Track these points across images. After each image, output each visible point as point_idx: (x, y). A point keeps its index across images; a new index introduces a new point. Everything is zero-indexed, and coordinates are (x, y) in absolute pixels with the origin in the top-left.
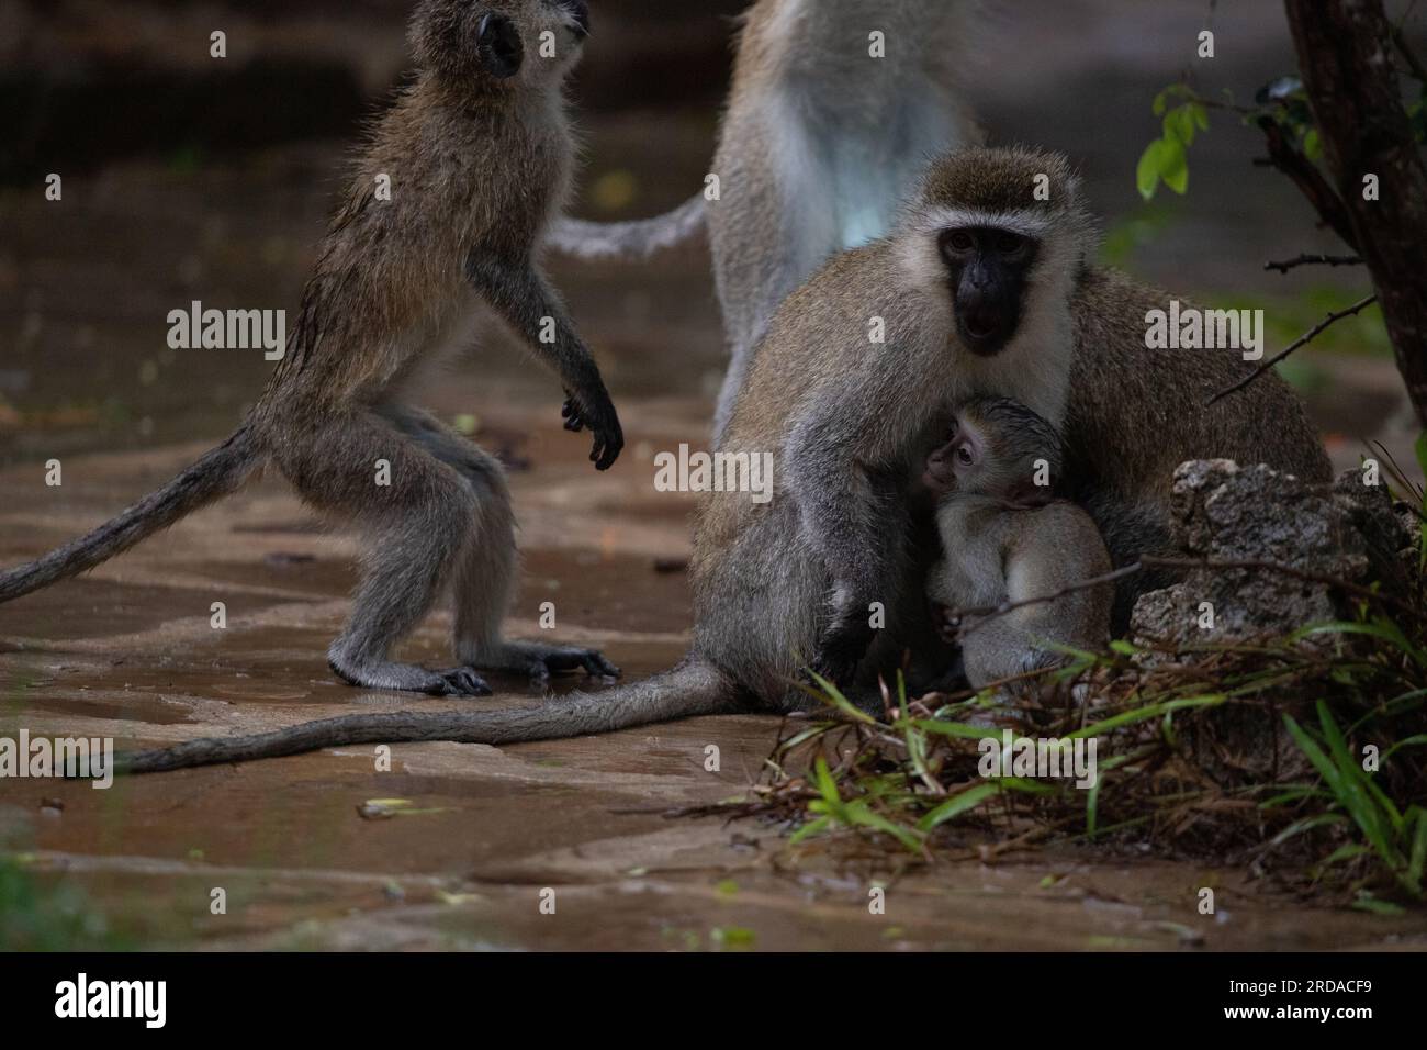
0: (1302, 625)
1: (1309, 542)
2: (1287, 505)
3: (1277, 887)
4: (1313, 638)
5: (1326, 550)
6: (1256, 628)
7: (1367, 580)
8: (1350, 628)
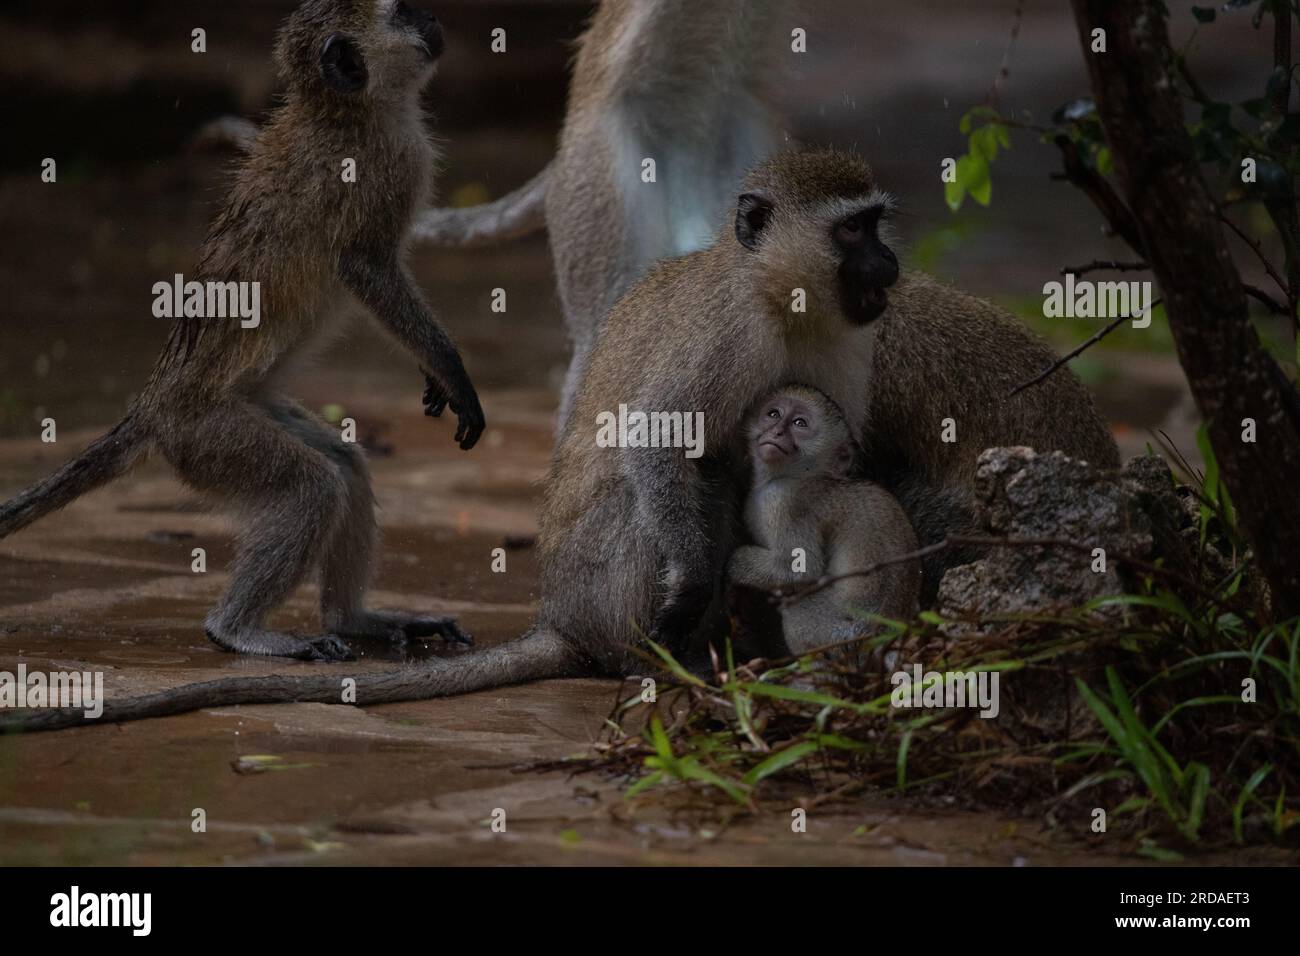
0: (1093, 597)
1: (1100, 522)
2: (1080, 488)
4: (1104, 609)
5: (1115, 529)
6: (1052, 600)
7: (1152, 557)
8: (1136, 600)
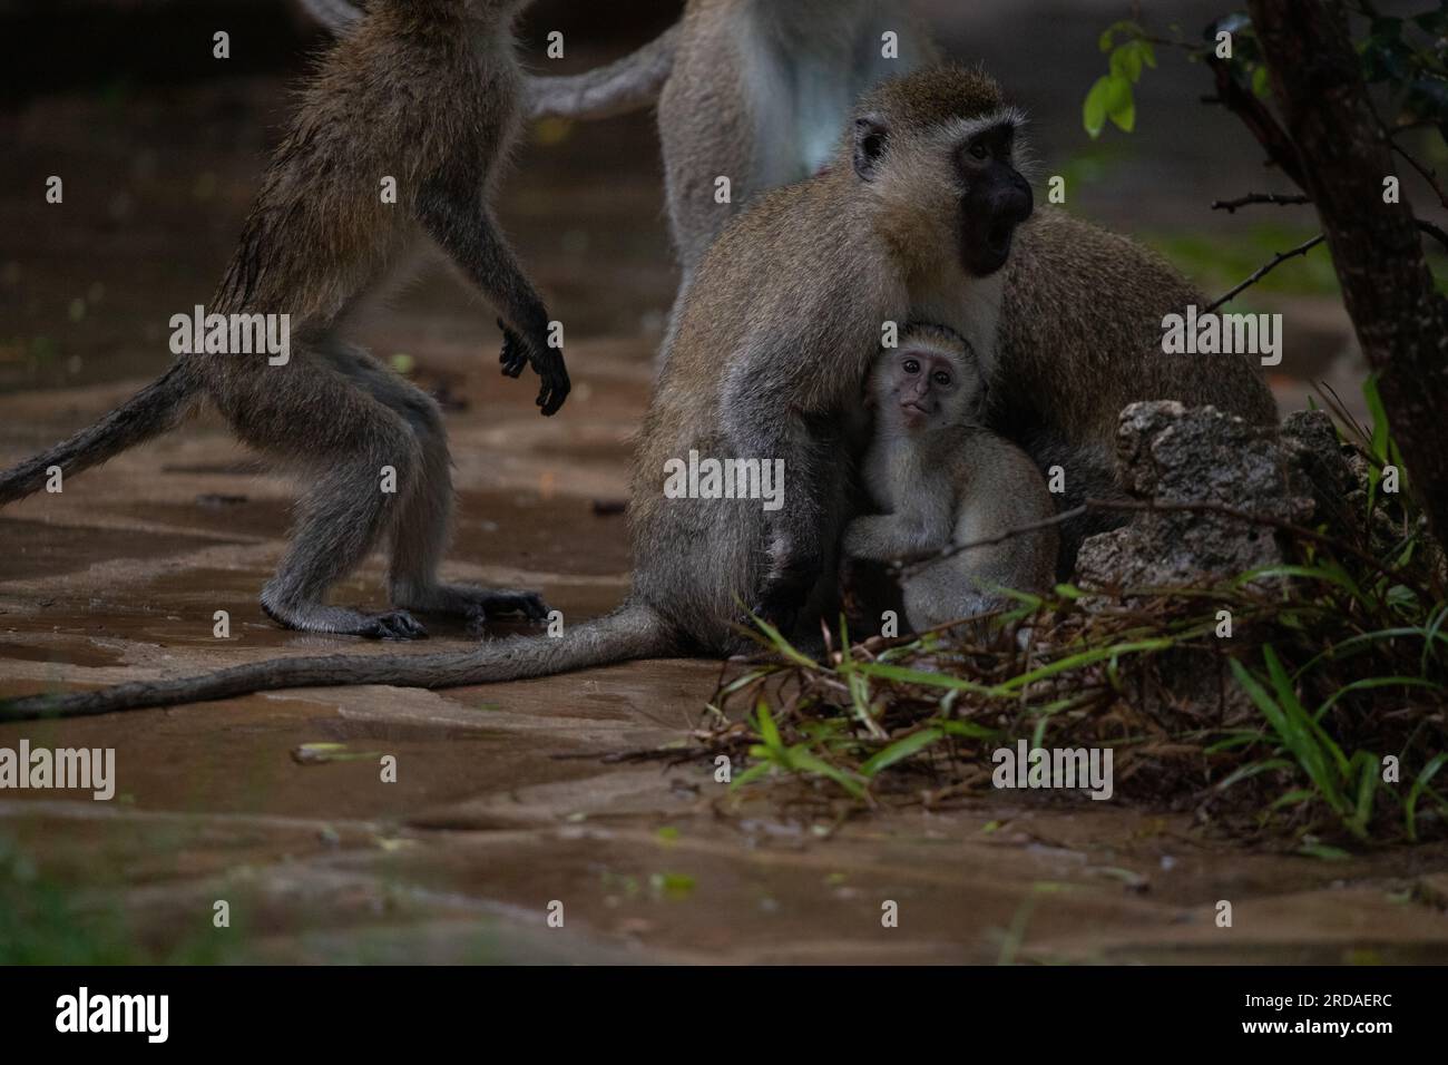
0: (1248, 567)
1: (1256, 484)
2: (1233, 447)
3: (1222, 833)
4: (1260, 582)
5: (1273, 493)
6: (1203, 571)
7: (1314, 523)
8: (1297, 571)
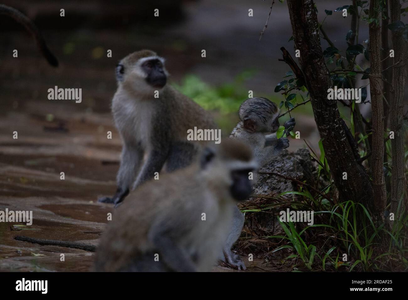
0: (284, 191)
1: (287, 168)
2: (282, 157)
3: (271, 265)
4: (287, 195)
5: (292, 171)
6: (271, 191)
7: (303, 180)
8: (297, 193)
